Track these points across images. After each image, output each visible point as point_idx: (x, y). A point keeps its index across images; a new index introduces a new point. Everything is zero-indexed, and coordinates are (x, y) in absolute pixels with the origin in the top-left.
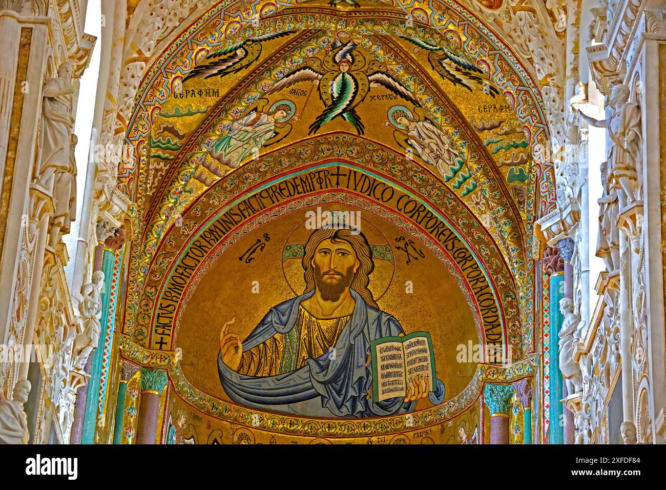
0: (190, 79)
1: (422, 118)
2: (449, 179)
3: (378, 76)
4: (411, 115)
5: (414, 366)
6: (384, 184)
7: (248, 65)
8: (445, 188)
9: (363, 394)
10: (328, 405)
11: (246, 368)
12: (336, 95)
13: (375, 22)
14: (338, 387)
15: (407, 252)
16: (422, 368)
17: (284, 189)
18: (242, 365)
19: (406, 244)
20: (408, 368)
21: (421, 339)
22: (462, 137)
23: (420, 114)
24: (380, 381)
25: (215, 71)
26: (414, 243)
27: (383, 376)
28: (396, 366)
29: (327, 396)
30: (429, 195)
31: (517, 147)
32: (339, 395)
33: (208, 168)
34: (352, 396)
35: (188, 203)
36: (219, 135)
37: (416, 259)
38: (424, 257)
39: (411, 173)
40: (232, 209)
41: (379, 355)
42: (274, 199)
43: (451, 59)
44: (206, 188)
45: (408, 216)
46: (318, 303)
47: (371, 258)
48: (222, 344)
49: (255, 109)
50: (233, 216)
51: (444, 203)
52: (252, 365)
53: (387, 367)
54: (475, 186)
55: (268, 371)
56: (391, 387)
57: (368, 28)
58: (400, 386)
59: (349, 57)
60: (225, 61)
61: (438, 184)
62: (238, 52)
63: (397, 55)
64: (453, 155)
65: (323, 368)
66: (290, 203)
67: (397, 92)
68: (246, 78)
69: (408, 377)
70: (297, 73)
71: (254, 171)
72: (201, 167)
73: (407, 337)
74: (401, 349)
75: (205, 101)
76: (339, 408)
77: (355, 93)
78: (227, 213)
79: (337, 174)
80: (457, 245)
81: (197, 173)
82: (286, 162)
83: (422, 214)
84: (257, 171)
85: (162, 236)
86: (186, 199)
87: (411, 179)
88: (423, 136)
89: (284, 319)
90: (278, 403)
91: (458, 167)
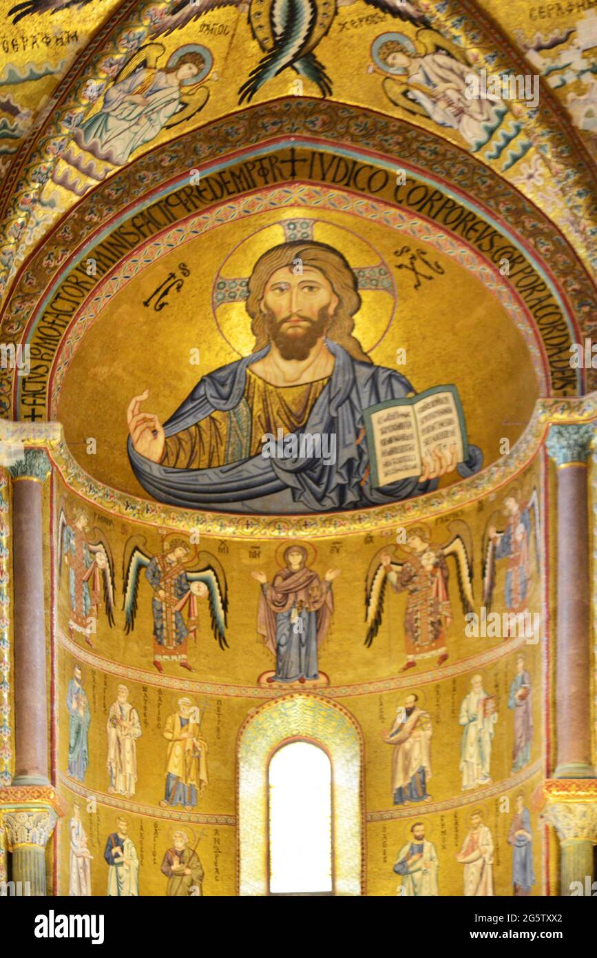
0: (27, 17)
1: (431, 49)
2: (480, 146)
4: (410, 47)
5: (432, 434)
6: (371, 167)
8: (474, 161)
9: (355, 480)
10: (302, 499)
11: (172, 459)
12: (279, 30)
14: (316, 475)
15: (414, 270)
16: (445, 435)
17: (205, 190)
18: (165, 455)
19: (413, 258)
20: (423, 438)
21: (441, 396)
22: (502, 63)
23: (427, 41)
24: (381, 460)
26: (424, 253)
27: (384, 454)
28: (404, 438)
29: (299, 486)
30: (449, 174)
32: (318, 482)
33: (77, 165)
34: (338, 485)
35: (51, 222)
36: (87, 105)
37: (430, 278)
38: (442, 273)
39: (415, 146)
40: (122, 227)
41: (376, 427)
42: (190, 206)
44: (76, 199)
45: (414, 209)
46: (275, 367)
47: (356, 290)
48: (132, 427)
49: (144, 64)
50: (126, 237)
51: (473, 185)
52: (182, 455)
53: (390, 441)
54: (526, 150)
55: (207, 461)
56: (398, 466)
58: (412, 463)
61: (461, 157)
64: (486, 105)
66: (218, 209)
69: (424, 449)
71: (152, 166)
72: (63, 167)
73: (419, 396)
74: (411, 414)
75: (57, 53)
76: (319, 500)
77: (313, 22)
78: (115, 232)
79: (293, 161)
80: (498, 243)
81: (59, 175)
82: (204, 150)
83: (438, 205)
84: (157, 166)
85: (14, 272)
86: (46, 217)
87: (416, 153)
88: (435, 80)
89: (225, 391)
90: (227, 501)
91: (495, 121)
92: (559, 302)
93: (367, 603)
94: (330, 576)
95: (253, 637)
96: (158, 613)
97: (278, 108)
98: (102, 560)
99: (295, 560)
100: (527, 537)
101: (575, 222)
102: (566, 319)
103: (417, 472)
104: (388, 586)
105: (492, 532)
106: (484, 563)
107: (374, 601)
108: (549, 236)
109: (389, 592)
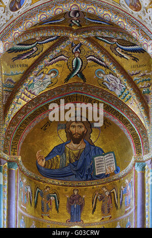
0: (16, 60)
2: (120, 96)
3: (91, 57)
4: (104, 72)
5: (108, 163)
6: (95, 99)
7: (38, 54)
8: (118, 99)
9: (90, 173)
10: (77, 177)
11: (47, 166)
12: (74, 67)
13: (88, 32)
15: (104, 124)
16: (111, 163)
18: (45, 165)
19: (104, 121)
20: (106, 164)
21: (111, 154)
22: (125, 78)
23: (108, 71)
24: (96, 169)
25: (25, 57)
26: (107, 120)
27: (97, 167)
28: (102, 164)
29: (77, 174)
30: (113, 102)
31: (146, 81)
32: (81, 174)
33: (26, 95)
34: (86, 174)
35: (20, 108)
36: (29, 81)
37: (108, 126)
38: (111, 125)
39: (105, 95)
40: (36, 110)
41: (95, 161)
43: (119, 47)
44: (26, 103)
45: (104, 110)
46: (72, 145)
47: (91, 128)
49: (43, 73)
50: (37, 112)
51: (118, 105)
52: (49, 165)
53: (98, 164)
54: (130, 97)
55: (55, 167)
56: (100, 170)
57: (85, 35)
58: (104, 170)
59: (79, 50)
60: (29, 52)
61: (115, 98)
62: (34, 48)
63: (98, 47)
65: (75, 166)
67: (98, 63)
68: (38, 59)
69: (106, 167)
70: (58, 58)
72: (23, 95)
73: (105, 154)
74: (104, 158)
75: (23, 69)
76: (82, 178)
77: (82, 65)
79: (77, 97)
80: (124, 119)
81: (22, 97)
82: (56, 93)
83: (110, 109)
84: (45, 96)
85: (11, 119)
86: (19, 107)
87: (105, 97)
88: (110, 80)
89: (60, 151)
90: (59, 177)
91: (123, 90)
92: (138, 133)
93: (93, 204)
94: (84, 197)
95: (65, 211)
96: (42, 204)
97: (73, 84)
98: (29, 190)
99: (76, 192)
100: (130, 189)
101: (141, 115)
102: (139, 137)
103: (105, 172)
104: (98, 199)
105: (122, 187)
106: (120, 195)
107: (94, 203)
108: (135, 118)
109: (98, 201)
